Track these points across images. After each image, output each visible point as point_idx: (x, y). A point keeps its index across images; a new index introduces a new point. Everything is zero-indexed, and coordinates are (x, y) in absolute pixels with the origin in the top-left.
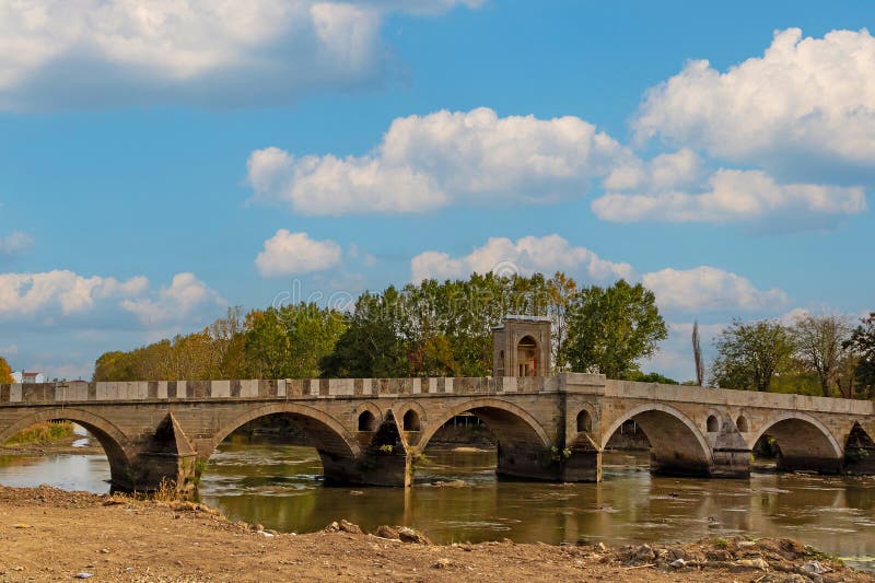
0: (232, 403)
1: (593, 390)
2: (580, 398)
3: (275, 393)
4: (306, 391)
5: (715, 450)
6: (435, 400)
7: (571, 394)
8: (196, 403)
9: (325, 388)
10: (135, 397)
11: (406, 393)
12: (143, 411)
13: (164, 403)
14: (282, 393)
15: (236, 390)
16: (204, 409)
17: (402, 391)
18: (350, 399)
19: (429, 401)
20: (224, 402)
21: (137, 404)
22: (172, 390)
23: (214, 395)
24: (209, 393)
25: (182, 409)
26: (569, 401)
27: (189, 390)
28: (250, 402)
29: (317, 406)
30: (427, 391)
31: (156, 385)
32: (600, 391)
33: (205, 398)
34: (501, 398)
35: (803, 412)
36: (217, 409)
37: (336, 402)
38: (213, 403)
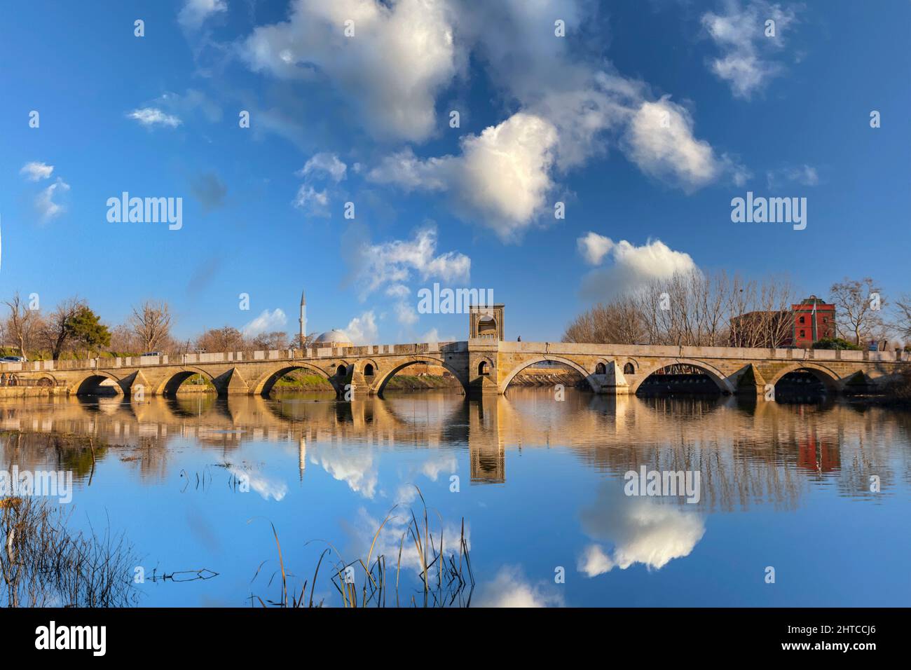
0: (267, 362)
1: (489, 349)
2: (479, 354)
3: (288, 356)
4: (304, 356)
5: (602, 387)
6: (383, 358)
7: (473, 352)
8: (247, 363)
9: (315, 352)
10: (217, 360)
11: (364, 355)
12: (222, 366)
13: (231, 363)
14: (290, 357)
15: (267, 355)
16: (252, 365)
17: (361, 353)
18: (330, 358)
19: (379, 358)
20: (261, 362)
21: (219, 363)
22: (235, 357)
23: (256, 358)
24: (253, 357)
25: (241, 366)
26: (471, 356)
27: (244, 356)
28: (275, 361)
29: (311, 362)
30: (377, 353)
31: (227, 354)
32: (494, 349)
33: (251, 360)
34: (428, 356)
35: (690, 358)
36: (258, 365)
37: (322, 361)
38: (256, 362)
